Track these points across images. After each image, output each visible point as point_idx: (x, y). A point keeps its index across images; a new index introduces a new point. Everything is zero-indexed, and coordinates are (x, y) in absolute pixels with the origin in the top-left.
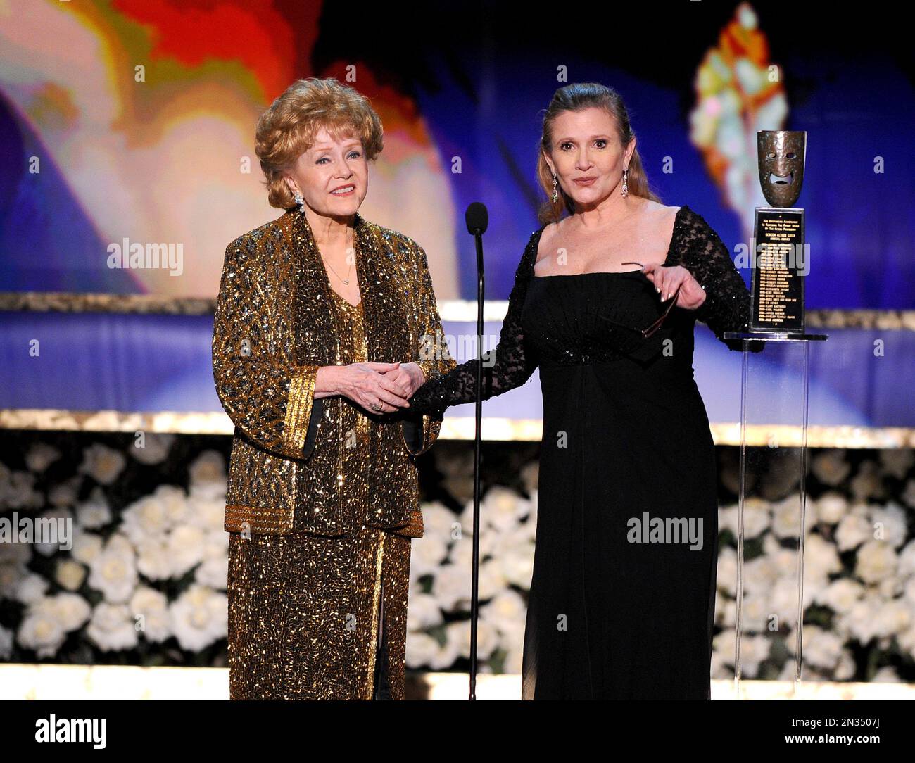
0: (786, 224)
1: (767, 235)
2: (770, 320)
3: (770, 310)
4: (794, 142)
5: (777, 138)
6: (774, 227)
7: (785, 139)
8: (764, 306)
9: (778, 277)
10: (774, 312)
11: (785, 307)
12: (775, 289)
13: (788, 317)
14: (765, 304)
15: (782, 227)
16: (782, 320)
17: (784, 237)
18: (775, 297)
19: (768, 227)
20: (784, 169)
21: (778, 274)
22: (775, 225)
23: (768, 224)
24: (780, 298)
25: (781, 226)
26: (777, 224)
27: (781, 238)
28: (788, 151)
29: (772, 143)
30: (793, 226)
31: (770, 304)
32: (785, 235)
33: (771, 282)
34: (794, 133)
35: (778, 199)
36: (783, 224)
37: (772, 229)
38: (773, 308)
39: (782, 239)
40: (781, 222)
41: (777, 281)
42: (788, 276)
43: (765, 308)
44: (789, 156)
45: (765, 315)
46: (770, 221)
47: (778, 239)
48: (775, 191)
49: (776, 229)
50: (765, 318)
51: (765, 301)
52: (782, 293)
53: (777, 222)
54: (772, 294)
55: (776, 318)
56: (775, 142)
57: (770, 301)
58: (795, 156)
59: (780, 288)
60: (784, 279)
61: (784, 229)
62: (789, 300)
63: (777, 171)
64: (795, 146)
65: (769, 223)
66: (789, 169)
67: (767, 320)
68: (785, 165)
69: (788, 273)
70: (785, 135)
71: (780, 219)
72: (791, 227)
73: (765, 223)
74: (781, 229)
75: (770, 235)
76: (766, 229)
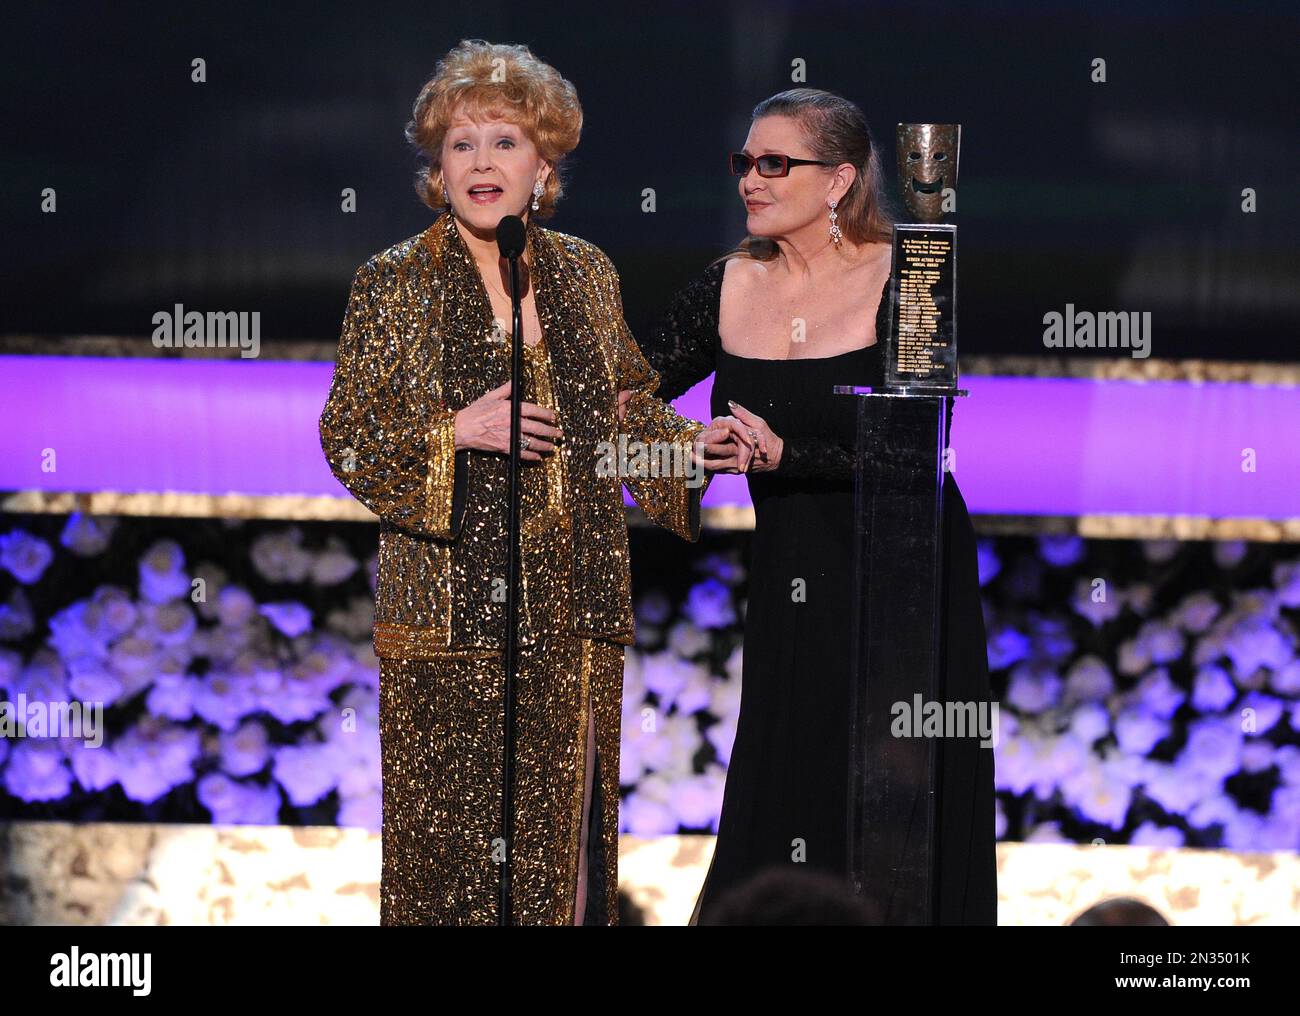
0: (934, 245)
1: (908, 259)
2: (912, 370)
3: (912, 357)
4: (945, 139)
5: (921, 133)
6: (917, 250)
7: (932, 136)
8: (904, 352)
9: (922, 314)
10: (918, 360)
11: (931, 353)
12: (918, 330)
13: (936, 367)
14: (906, 350)
15: (928, 250)
16: (927, 371)
17: (931, 263)
18: (919, 341)
19: (910, 249)
20: (931, 173)
21: (922, 311)
22: (919, 247)
23: (911, 246)
24: (925, 342)
25: (927, 248)
26: (922, 245)
27: (926, 263)
28: (936, 151)
29: (915, 140)
30: (943, 248)
31: (912, 350)
32: (932, 260)
33: (913, 321)
34: (944, 127)
35: (924, 213)
36: (929, 245)
37: (915, 252)
38: (915, 355)
39: (928, 265)
40: (927, 242)
41: (921, 319)
42: (936, 313)
43: (906, 355)
44: (937, 156)
45: (906, 364)
46: (913, 242)
47: (923, 265)
48: (919, 202)
49: (920, 252)
50: (905, 368)
51: (906, 346)
52: (928, 335)
53: (921, 242)
54: (915, 336)
55: (920, 367)
56: (919, 139)
57: (912, 346)
58: (946, 157)
59: (925, 329)
60: (931, 317)
61: (931, 252)
62: (937, 344)
63: (922, 176)
64: (946, 144)
65: (911, 244)
66: (937, 174)
67: (908, 370)
68: (932, 168)
69: (935, 309)
70: (931, 130)
71: (925, 239)
72: (940, 250)
73: (906, 244)
74: (926, 252)
75: (913, 259)
76: (908, 251)
